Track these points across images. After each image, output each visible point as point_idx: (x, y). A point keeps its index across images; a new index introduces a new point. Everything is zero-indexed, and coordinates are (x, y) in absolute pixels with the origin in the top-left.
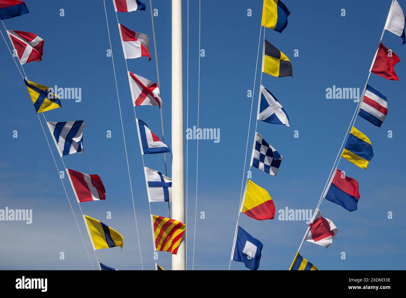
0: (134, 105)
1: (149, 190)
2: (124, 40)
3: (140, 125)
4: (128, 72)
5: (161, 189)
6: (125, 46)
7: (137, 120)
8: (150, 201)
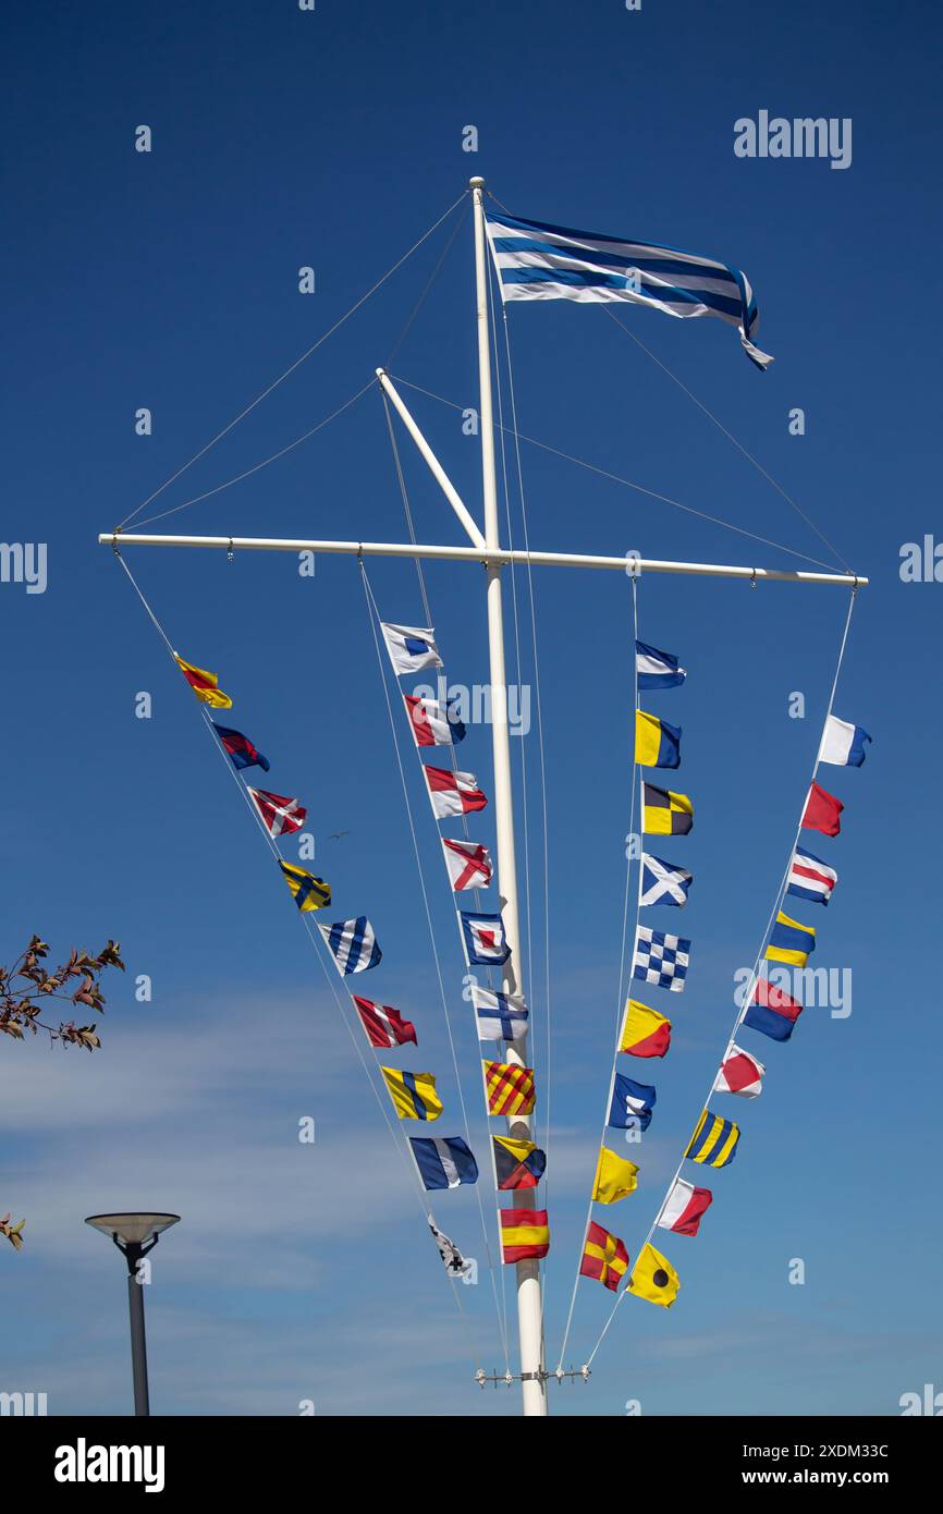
0: (454, 890)
1: (479, 1021)
2: (432, 790)
3: (463, 920)
4: (442, 840)
5: (498, 1021)
6: (435, 798)
7: (458, 913)
8: (480, 1038)
